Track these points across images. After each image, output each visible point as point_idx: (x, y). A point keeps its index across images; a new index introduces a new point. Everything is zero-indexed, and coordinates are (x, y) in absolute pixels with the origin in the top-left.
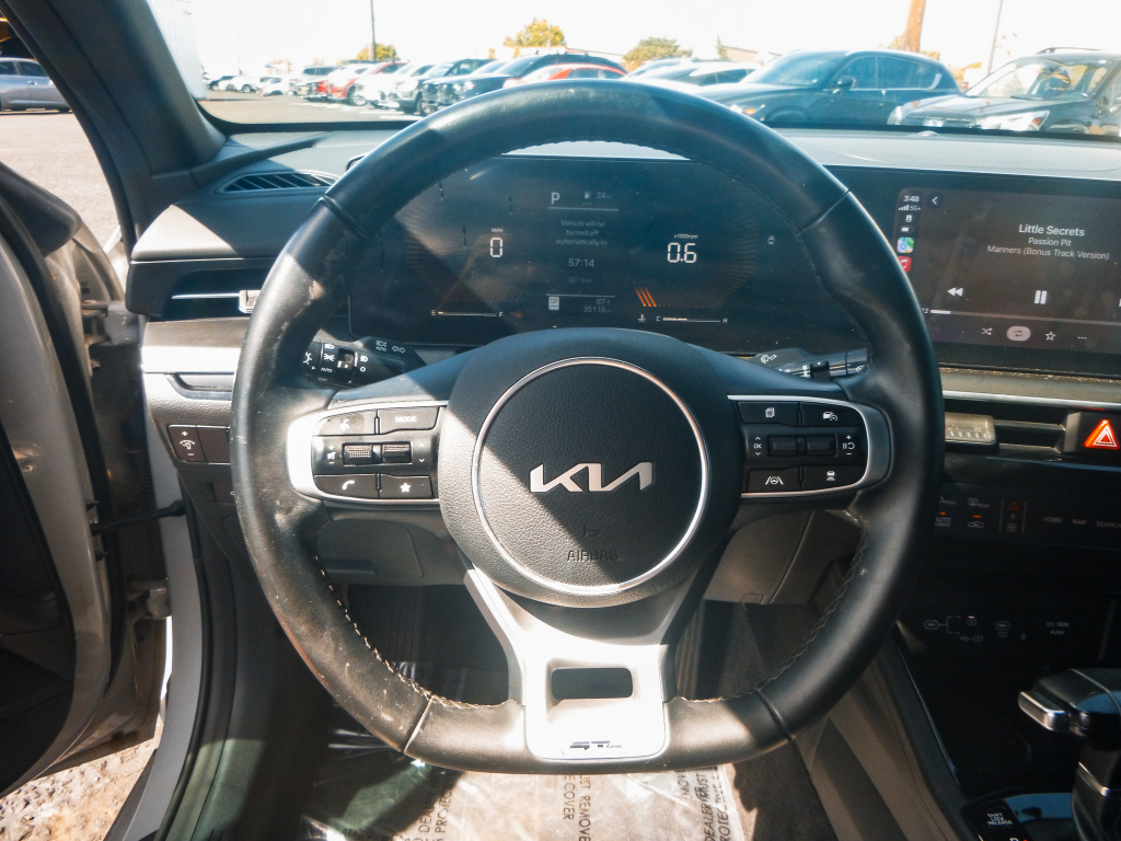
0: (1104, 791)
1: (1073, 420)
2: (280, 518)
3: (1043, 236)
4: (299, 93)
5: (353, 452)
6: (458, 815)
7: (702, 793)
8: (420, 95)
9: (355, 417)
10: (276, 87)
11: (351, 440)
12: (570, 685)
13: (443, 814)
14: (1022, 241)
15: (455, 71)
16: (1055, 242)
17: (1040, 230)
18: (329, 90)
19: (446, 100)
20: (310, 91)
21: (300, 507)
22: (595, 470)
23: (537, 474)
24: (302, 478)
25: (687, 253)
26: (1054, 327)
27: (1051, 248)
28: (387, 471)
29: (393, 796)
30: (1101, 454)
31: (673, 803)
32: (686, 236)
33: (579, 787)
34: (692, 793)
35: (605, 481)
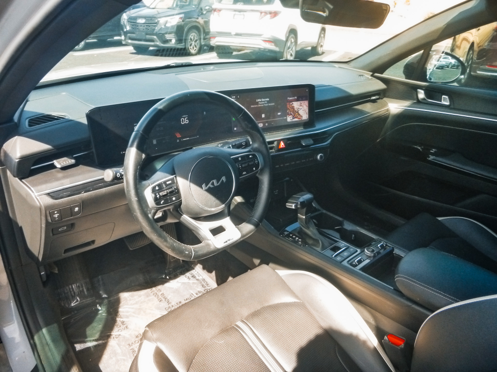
0: (304, 217)
1: (276, 143)
3: (261, 101)
6: (127, 317)
7: (193, 277)
13: (121, 320)
14: (257, 103)
16: (263, 103)
17: (260, 100)
22: (215, 181)
23: (204, 186)
25: (186, 121)
26: (267, 122)
27: (263, 104)
29: (100, 324)
30: (282, 149)
31: (189, 283)
32: (185, 116)
33: (158, 293)
34: (191, 278)
35: (217, 183)
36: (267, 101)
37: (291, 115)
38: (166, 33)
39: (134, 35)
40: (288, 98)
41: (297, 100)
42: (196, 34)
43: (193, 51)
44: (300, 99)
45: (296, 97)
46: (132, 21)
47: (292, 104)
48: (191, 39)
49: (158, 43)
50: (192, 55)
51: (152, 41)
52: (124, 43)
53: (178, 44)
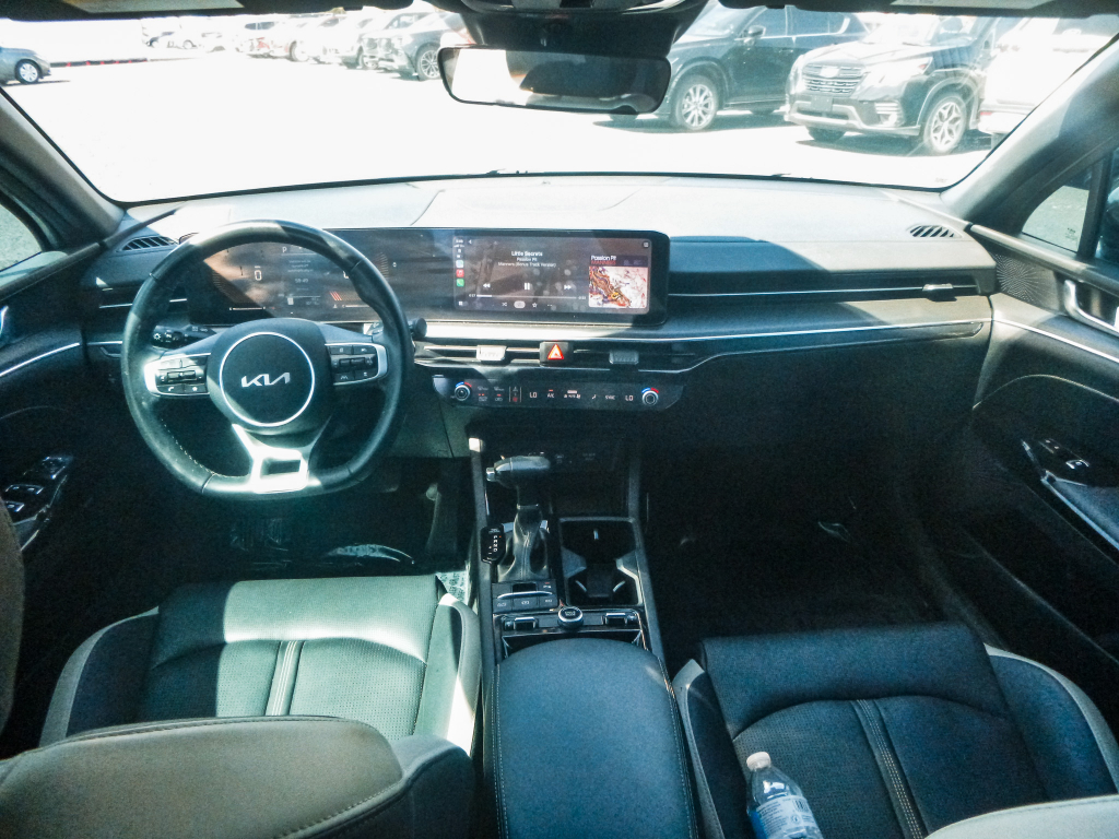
1: (542, 346)
2: (144, 403)
3: (524, 257)
4: (241, 49)
5: (172, 376)
8: (361, 50)
9: (172, 362)
10: (219, 43)
11: (170, 371)
12: (274, 468)
15: (396, 23)
16: (530, 259)
17: (521, 254)
18: (271, 46)
19: (386, 55)
20: (252, 47)
21: (152, 399)
22: (266, 377)
23: (243, 379)
24: (152, 387)
26: (535, 300)
27: (528, 262)
28: (187, 382)
30: (555, 362)
35: (271, 381)
36: (538, 257)
37: (600, 293)
38: (878, 101)
39: (809, 103)
40: (593, 257)
41: (618, 263)
42: (959, 104)
43: (940, 146)
44: (626, 262)
45: (614, 257)
46: (812, 72)
47: (604, 270)
48: (941, 116)
49: (858, 123)
50: (936, 154)
51: (844, 116)
52: (786, 119)
53: (903, 126)
